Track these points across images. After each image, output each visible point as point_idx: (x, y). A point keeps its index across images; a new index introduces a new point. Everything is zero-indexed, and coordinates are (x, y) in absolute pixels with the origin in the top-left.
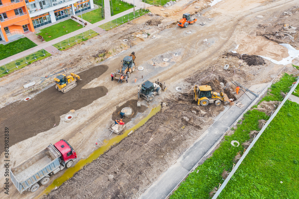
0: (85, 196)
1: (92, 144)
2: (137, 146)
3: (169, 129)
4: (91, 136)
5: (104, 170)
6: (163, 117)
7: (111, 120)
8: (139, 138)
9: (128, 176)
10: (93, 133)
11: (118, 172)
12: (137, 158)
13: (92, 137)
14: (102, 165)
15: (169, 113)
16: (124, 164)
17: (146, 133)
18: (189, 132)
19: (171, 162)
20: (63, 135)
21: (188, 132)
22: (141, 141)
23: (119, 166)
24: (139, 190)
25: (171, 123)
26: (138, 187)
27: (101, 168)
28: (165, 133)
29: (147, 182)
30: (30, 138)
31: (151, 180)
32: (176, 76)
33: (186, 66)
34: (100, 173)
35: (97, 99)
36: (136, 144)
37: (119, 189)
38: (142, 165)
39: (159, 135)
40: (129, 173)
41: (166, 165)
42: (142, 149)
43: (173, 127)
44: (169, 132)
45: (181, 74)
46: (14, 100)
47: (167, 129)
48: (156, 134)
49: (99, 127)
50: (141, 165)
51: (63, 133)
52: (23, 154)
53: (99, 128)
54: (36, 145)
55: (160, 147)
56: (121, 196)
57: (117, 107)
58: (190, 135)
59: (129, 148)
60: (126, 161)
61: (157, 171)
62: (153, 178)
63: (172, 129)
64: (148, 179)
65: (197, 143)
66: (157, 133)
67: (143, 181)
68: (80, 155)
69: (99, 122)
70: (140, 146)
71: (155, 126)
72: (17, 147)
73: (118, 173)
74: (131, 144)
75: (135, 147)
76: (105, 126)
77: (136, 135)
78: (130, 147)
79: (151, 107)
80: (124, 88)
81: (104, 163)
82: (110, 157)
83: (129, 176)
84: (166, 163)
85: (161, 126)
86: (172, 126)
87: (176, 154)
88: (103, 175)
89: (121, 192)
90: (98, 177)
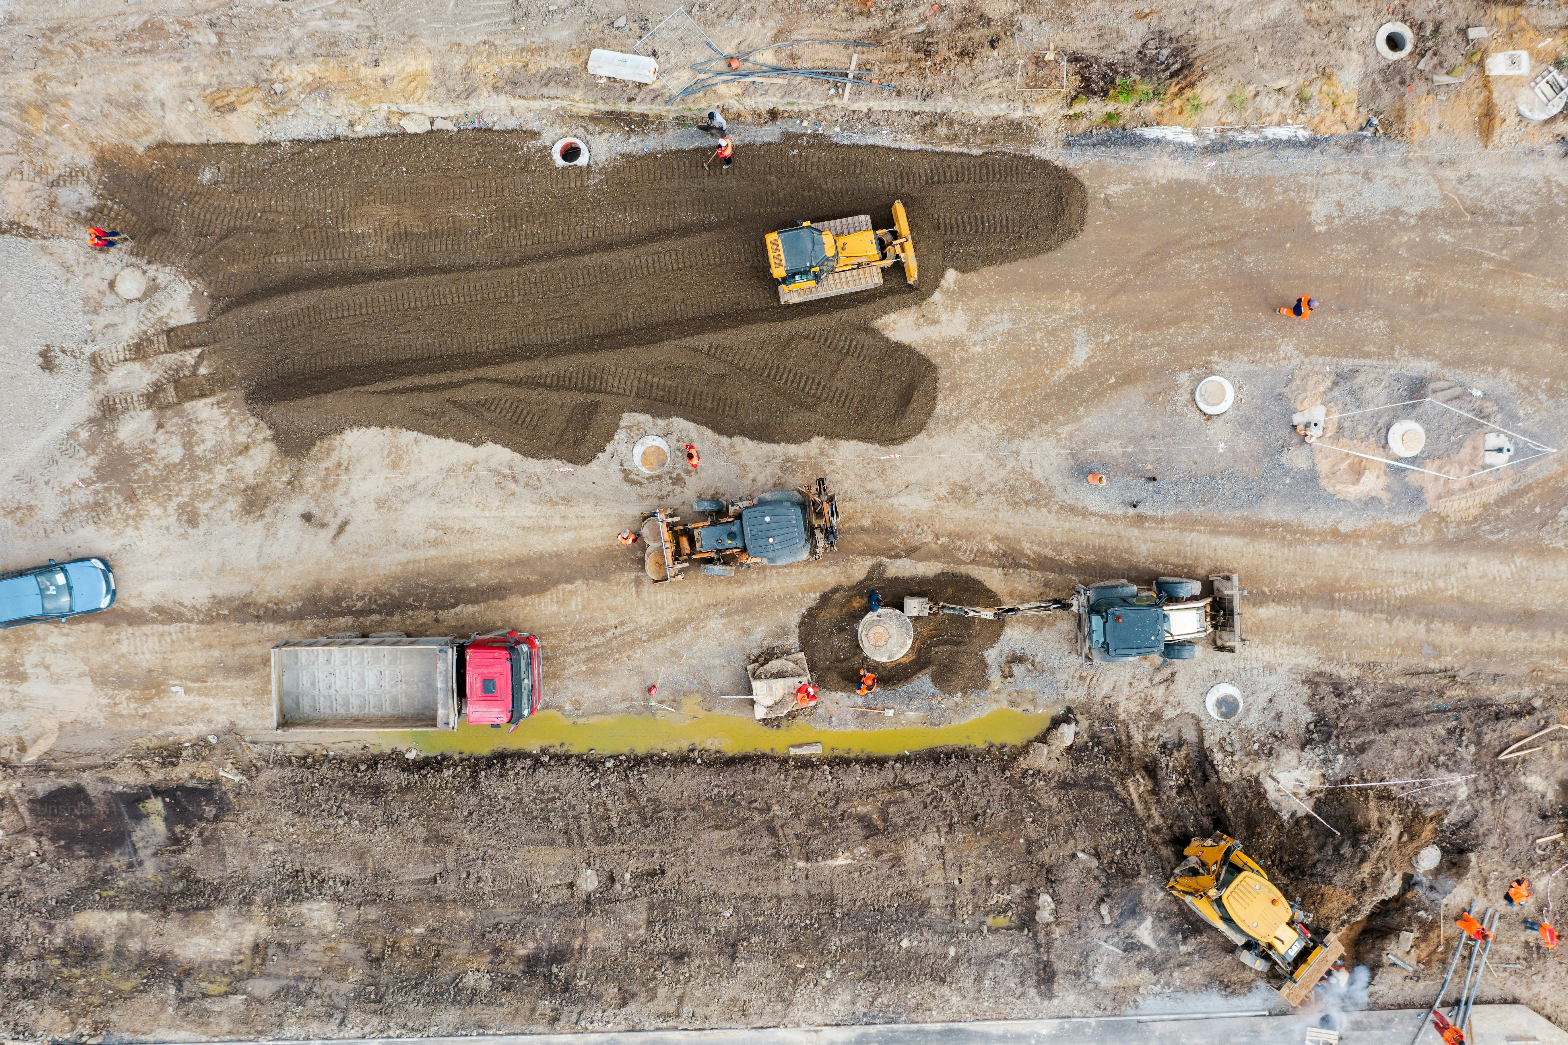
0: (469, 874)
1: (636, 679)
2: (767, 841)
3: (941, 881)
4: (658, 635)
5: (587, 831)
6: (983, 802)
7: (794, 619)
8: (804, 817)
9: (636, 928)
10: (677, 626)
11: (623, 886)
12: (721, 892)
13: (660, 641)
14: (597, 806)
15: (1032, 799)
16: (663, 872)
17: (850, 815)
18: (991, 967)
19: (808, 1009)
20: (569, 536)
21: (987, 961)
22: (797, 836)
23: (645, 865)
24: (623, 1011)
25: (982, 856)
26: (633, 996)
27: (586, 816)
28: (914, 881)
29: (671, 1007)
30: (451, 441)
31: (686, 1010)
32: (1306, 611)
33: (1440, 583)
34: (566, 833)
35: (840, 436)
36: (772, 830)
37: (577, 947)
38: (713, 931)
39: (885, 870)
40: (650, 923)
41: (779, 1006)
42: (770, 873)
43: (968, 885)
44: (930, 893)
45: (1346, 616)
46: (512, 112)
47: (936, 876)
48: (878, 853)
49: (722, 616)
50: (705, 930)
51: (575, 523)
52: (390, 508)
53: (715, 624)
54: (452, 499)
55: (834, 927)
56: (562, 974)
57: (873, 570)
58: (979, 979)
59: (735, 826)
60: (682, 869)
61: (733, 1000)
62: (700, 1012)
63: (954, 889)
64: (681, 999)
65: (961, 1031)
66: (885, 856)
67: (662, 991)
68: (567, 688)
69: (741, 591)
70: (778, 852)
71: (913, 819)
72: (385, 454)
73: (618, 886)
74: (756, 813)
75: (757, 838)
76: (746, 631)
77: (811, 787)
78: (743, 821)
79: (1003, 696)
80: (1003, 473)
81: (610, 806)
82: (649, 800)
83: (642, 931)
84: (788, 1003)
85: (932, 839)
86: (968, 875)
87: (853, 1003)
88: (571, 852)
89: (572, 962)
90: (551, 843)
